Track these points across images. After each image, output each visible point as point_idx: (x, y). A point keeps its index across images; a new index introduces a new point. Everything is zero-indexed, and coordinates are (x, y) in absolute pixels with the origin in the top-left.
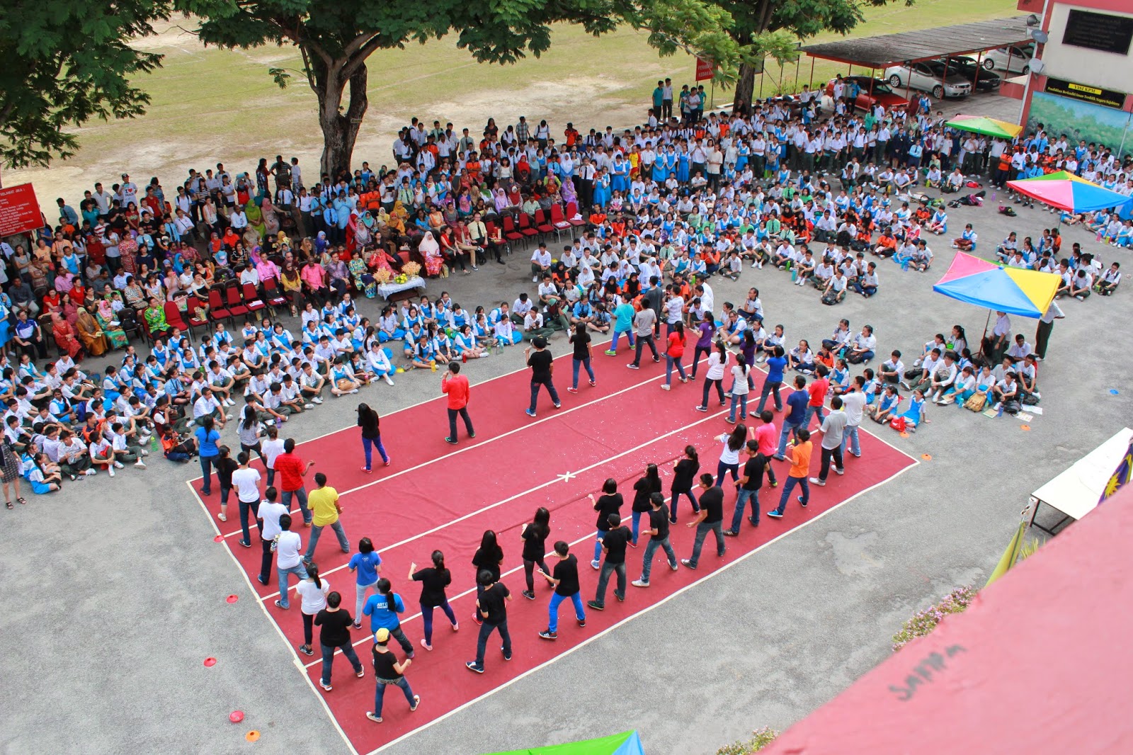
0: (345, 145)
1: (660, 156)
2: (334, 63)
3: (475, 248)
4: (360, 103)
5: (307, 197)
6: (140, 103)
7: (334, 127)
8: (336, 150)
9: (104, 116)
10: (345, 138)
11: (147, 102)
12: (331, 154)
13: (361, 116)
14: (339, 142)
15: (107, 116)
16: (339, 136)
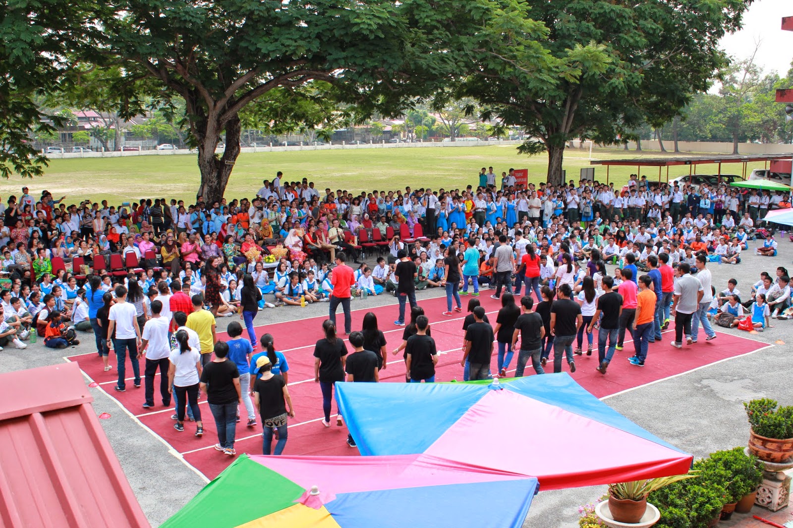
0: (219, 183)
1: (489, 205)
2: (215, 105)
3: (335, 246)
4: (234, 148)
5: (185, 215)
6: (40, 164)
7: (211, 166)
8: (211, 187)
9: (7, 174)
10: (219, 177)
11: (46, 164)
12: (206, 189)
13: (235, 159)
14: (214, 179)
15: (9, 175)
16: (215, 174)
